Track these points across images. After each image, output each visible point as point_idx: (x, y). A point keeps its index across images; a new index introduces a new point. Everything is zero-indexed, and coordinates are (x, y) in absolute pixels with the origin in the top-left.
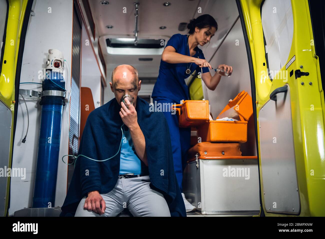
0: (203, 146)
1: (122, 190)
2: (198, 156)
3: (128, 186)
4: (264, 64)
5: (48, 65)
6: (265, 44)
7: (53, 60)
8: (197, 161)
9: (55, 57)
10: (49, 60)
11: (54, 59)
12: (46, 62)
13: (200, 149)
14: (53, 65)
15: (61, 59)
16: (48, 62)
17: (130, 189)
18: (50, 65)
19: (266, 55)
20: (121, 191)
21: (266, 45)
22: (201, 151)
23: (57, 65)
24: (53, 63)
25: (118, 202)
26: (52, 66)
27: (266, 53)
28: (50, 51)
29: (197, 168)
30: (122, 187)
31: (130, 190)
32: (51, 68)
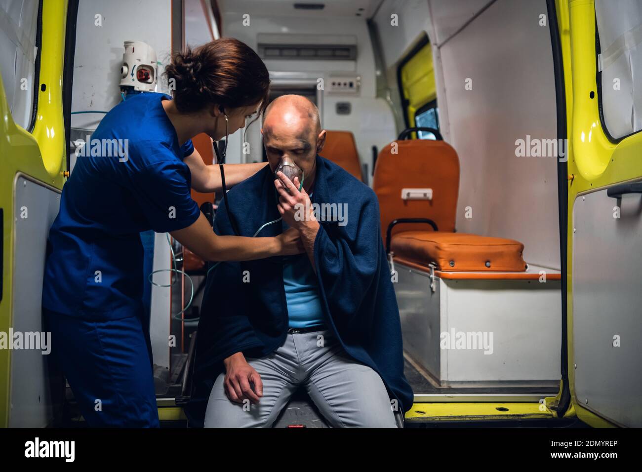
0: (447, 249)
1: (295, 358)
2: (435, 267)
3: (308, 350)
4: (592, 95)
5: (124, 77)
6: (598, 50)
7: (135, 66)
8: (434, 279)
9: (140, 60)
10: (126, 64)
11: (138, 64)
12: (120, 69)
13: (441, 256)
14: (135, 77)
15: (152, 62)
16: (125, 69)
17: (311, 355)
18: (129, 77)
19: (599, 76)
20: (294, 360)
21: (600, 53)
22: (443, 260)
23: (144, 77)
24: (135, 72)
25: (287, 381)
26: (133, 80)
27: (599, 71)
28: (127, 44)
29: (433, 292)
30: (294, 352)
31: (312, 357)
32: (131, 84)
